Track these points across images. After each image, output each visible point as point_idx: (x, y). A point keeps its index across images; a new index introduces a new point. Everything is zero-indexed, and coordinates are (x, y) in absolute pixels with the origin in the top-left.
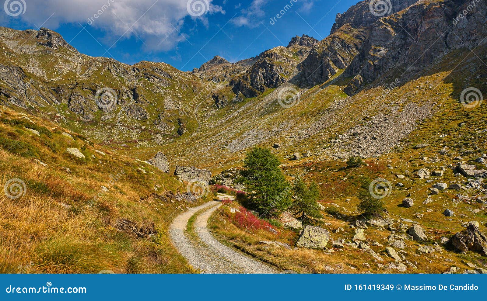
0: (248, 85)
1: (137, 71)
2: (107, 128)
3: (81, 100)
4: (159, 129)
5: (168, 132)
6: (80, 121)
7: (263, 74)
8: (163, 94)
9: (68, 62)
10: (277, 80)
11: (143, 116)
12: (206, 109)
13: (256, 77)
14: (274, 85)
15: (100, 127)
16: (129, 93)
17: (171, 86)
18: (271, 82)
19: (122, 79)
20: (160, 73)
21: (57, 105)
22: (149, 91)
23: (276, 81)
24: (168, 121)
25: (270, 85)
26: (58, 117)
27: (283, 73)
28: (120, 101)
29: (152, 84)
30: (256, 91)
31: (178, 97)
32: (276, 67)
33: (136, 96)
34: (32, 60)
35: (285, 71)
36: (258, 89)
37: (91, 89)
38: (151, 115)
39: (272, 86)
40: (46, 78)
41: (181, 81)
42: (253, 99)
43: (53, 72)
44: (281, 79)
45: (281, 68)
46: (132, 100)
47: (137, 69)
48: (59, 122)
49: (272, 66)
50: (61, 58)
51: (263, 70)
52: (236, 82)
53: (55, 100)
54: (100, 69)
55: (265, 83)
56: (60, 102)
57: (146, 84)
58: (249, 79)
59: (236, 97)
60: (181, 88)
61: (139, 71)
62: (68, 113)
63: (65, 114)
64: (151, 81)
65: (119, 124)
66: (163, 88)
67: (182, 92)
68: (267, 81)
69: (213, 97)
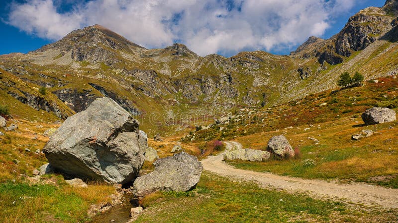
0: (333, 53)
1: (233, 60)
2: (206, 106)
3: (191, 88)
4: (246, 103)
5: (254, 105)
6: (189, 103)
7: (348, 39)
8: (254, 75)
9: (187, 63)
10: (365, 40)
11: (235, 94)
12: (290, 82)
13: (341, 43)
14: (361, 46)
15: (201, 106)
16: (226, 78)
17: (262, 68)
18: (359, 45)
19: (222, 68)
20: (253, 58)
21: (175, 94)
22: (242, 74)
23: (364, 43)
24: (254, 96)
25: (357, 47)
26: (174, 102)
27: (372, 33)
28: (218, 85)
29: (245, 68)
30: (341, 56)
31: (266, 76)
32: (363, 29)
33: (230, 80)
34: (166, 66)
35: (374, 30)
36: (343, 55)
37: (198, 79)
38: (241, 93)
39: (359, 48)
40: (170, 76)
41: (271, 62)
42: (338, 65)
43: (176, 71)
44: (370, 39)
45: (369, 28)
46: (228, 83)
47: (234, 59)
48: (174, 105)
49: (358, 28)
50: (183, 61)
51: (348, 35)
52: (322, 53)
53: (174, 90)
54: (206, 63)
55: (351, 47)
56: (178, 91)
57: (240, 69)
58: (334, 47)
59: (321, 66)
60: (270, 68)
61: (235, 60)
62: (182, 98)
63: (180, 99)
64: (245, 66)
65: (215, 103)
66: (254, 70)
67: (271, 71)
68: (353, 44)
69: (299, 70)
